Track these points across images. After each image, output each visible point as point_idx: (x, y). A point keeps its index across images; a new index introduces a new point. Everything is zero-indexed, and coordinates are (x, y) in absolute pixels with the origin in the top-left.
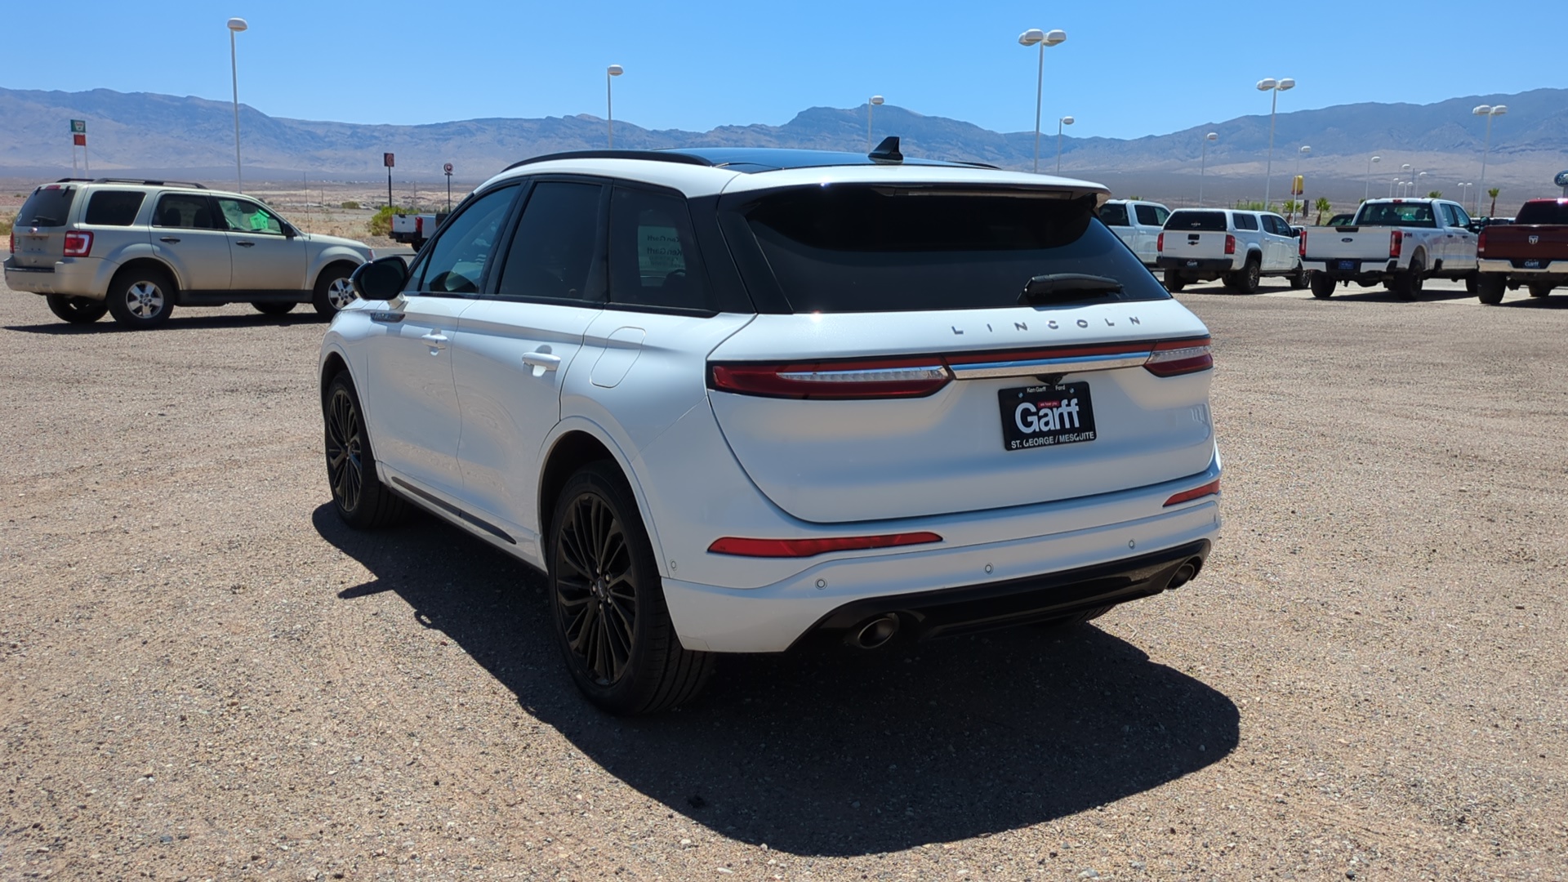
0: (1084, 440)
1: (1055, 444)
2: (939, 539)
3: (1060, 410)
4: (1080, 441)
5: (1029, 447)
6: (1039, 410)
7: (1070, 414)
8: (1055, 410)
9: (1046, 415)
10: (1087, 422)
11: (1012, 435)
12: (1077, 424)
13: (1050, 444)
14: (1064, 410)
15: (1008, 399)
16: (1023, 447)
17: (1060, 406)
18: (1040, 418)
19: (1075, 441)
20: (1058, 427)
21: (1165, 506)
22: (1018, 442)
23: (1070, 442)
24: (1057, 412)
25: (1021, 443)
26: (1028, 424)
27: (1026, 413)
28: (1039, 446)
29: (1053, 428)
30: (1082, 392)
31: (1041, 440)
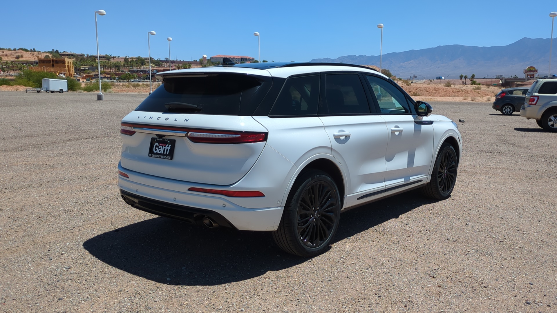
0: (167, 159)
1: (160, 158)
2: (129, 178)
3: (165, 147)
4: (166, 159)
5: (153, 157)
6: (159, 146)
7: (167, 149)
8: (163, 147)
9: (160, 148)
10: (171, 154)
11: (151, 152)
12: (168, 153)
13: (158, 158)
14: (166, 148)
15: (153, 141)
16: (152, 157)
17: (166, 146)
18: (159, 149)
19: (165, 158)
20: (162, 153)
21: (189, 190)
22: (151, 154)
23: (163, 158)
24: (164, 148)
25: (151, 155)
26: (156, 150)
27: (156, 146)
28: (155, 157)
29: (161, 153)
30: (173, 143)
31: (156, 156)
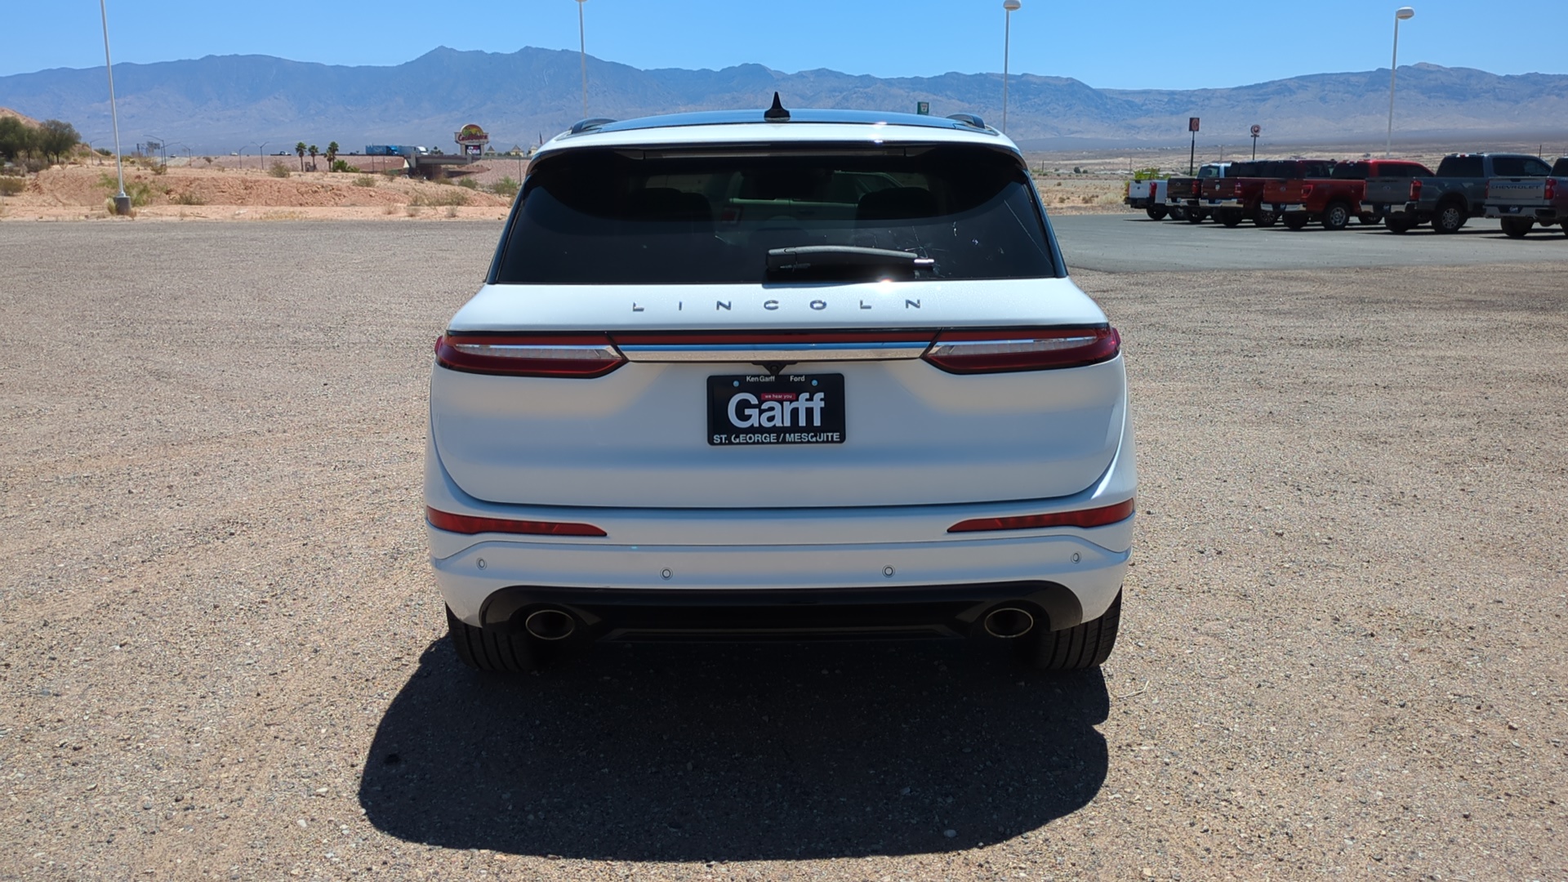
0: (823, 442)
1: (778, 443)
2: (604, 534)
3: (795, 404)
4: (817, 442)
5: (739, 443)
6: (761, 402)
7: (809, 412)
8: (786, 404)
9: (772, 409)
10: (834, 420)
11: (718, 426)
12: (817, 422)
13: (770, 443)
14: (802, 403)
15: (719, 389)
16: (731, 443)
17: (797, 400)
18: (761, 412)
19: (809, 442)
20: (787, 423)
21: (950, 531)
22: (724, 437)
23: (802, 442)
24: (788, 407)
25: (727, 439)
26: (742, 417)
27: (743, 405)
28: (754, 443)
29: (779, 424)
30: (833, 387)
31: (757, 437)
